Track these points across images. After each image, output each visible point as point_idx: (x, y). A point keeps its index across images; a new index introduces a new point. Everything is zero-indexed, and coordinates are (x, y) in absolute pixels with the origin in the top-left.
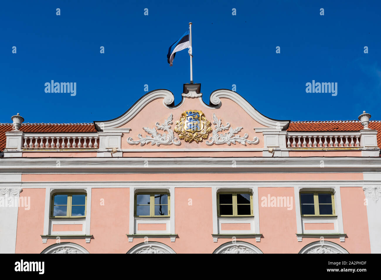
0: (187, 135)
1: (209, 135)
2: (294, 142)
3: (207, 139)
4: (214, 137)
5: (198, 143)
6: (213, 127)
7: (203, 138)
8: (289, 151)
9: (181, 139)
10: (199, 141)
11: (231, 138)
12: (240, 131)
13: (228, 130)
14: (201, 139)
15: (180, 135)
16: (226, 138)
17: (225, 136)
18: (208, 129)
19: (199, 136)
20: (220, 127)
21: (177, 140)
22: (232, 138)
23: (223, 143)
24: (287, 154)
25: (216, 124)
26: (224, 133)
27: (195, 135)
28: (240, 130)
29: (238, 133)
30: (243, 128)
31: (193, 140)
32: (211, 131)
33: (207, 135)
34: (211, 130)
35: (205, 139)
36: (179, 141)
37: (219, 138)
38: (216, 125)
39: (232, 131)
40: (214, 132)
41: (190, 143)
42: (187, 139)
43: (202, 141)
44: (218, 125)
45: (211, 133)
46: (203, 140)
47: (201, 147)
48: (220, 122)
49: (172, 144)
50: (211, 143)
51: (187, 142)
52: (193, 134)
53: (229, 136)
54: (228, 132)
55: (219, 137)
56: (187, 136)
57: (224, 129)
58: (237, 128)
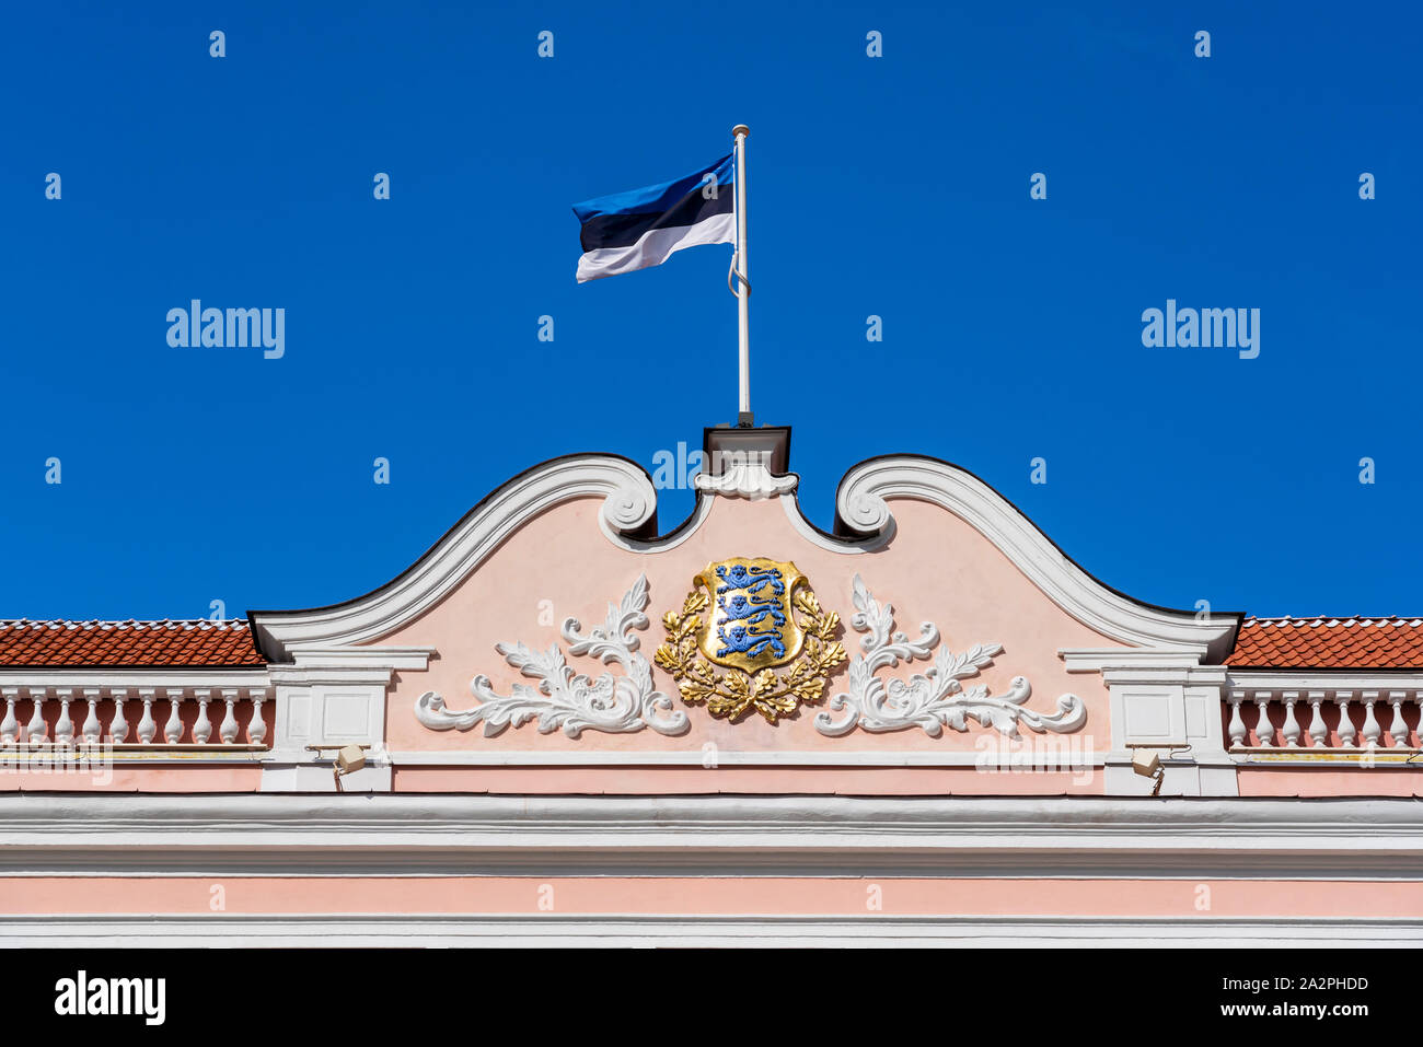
0: (720, 681)
1: (829, 683)
2: (1264, 724)
3: (820, 702)
4: (855, 694)
5: (775, 724)
6: (851, 643)
7: (800, 701)
8: (1239, 768)
9: (690, 703)
10: (780, 715)
11: (942, 698)
12: (991, 665)
13: (927, 658)
14: (790, 703)
15: (685, 684)
16: (920, 698)
17: (913, 690)
18: (829, 652)
19: (782, 688)
20: (889, 642)
21: (670, 707)
22: (949, 700)
23: (903, 723)
24: (1226, 783)
25: (867, 630)
26: (909, 672)
27: (760, 682)
28: (986, 660)
29: (977, 675)
30: (1002, 652)
31: (752, 709)
32: (844, 665)
33: (822, 681)
34: (842, 657)
35: (812, 703)
36: (682, 712)
37: (883, 700)
38: (865, 636)
39: (946, 663)
40: (857, 667)
41: (733, 723)
42: (721, 702)
43: (794, 715)
44: (879, 634)
45: (840, 673)
46: (803, 708)
47: (794, 743)
48: (887, 620)
49: (645, 727)
50: (841, 723)
51: (718, 716)
52: (753, 676)
53: (933, 688)
54: (927, 668)
55: (880, 693)
56: (720, 688)
57: (907, 654)
58: (975, 650)
